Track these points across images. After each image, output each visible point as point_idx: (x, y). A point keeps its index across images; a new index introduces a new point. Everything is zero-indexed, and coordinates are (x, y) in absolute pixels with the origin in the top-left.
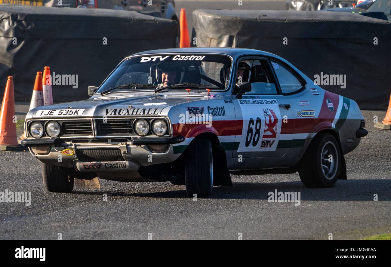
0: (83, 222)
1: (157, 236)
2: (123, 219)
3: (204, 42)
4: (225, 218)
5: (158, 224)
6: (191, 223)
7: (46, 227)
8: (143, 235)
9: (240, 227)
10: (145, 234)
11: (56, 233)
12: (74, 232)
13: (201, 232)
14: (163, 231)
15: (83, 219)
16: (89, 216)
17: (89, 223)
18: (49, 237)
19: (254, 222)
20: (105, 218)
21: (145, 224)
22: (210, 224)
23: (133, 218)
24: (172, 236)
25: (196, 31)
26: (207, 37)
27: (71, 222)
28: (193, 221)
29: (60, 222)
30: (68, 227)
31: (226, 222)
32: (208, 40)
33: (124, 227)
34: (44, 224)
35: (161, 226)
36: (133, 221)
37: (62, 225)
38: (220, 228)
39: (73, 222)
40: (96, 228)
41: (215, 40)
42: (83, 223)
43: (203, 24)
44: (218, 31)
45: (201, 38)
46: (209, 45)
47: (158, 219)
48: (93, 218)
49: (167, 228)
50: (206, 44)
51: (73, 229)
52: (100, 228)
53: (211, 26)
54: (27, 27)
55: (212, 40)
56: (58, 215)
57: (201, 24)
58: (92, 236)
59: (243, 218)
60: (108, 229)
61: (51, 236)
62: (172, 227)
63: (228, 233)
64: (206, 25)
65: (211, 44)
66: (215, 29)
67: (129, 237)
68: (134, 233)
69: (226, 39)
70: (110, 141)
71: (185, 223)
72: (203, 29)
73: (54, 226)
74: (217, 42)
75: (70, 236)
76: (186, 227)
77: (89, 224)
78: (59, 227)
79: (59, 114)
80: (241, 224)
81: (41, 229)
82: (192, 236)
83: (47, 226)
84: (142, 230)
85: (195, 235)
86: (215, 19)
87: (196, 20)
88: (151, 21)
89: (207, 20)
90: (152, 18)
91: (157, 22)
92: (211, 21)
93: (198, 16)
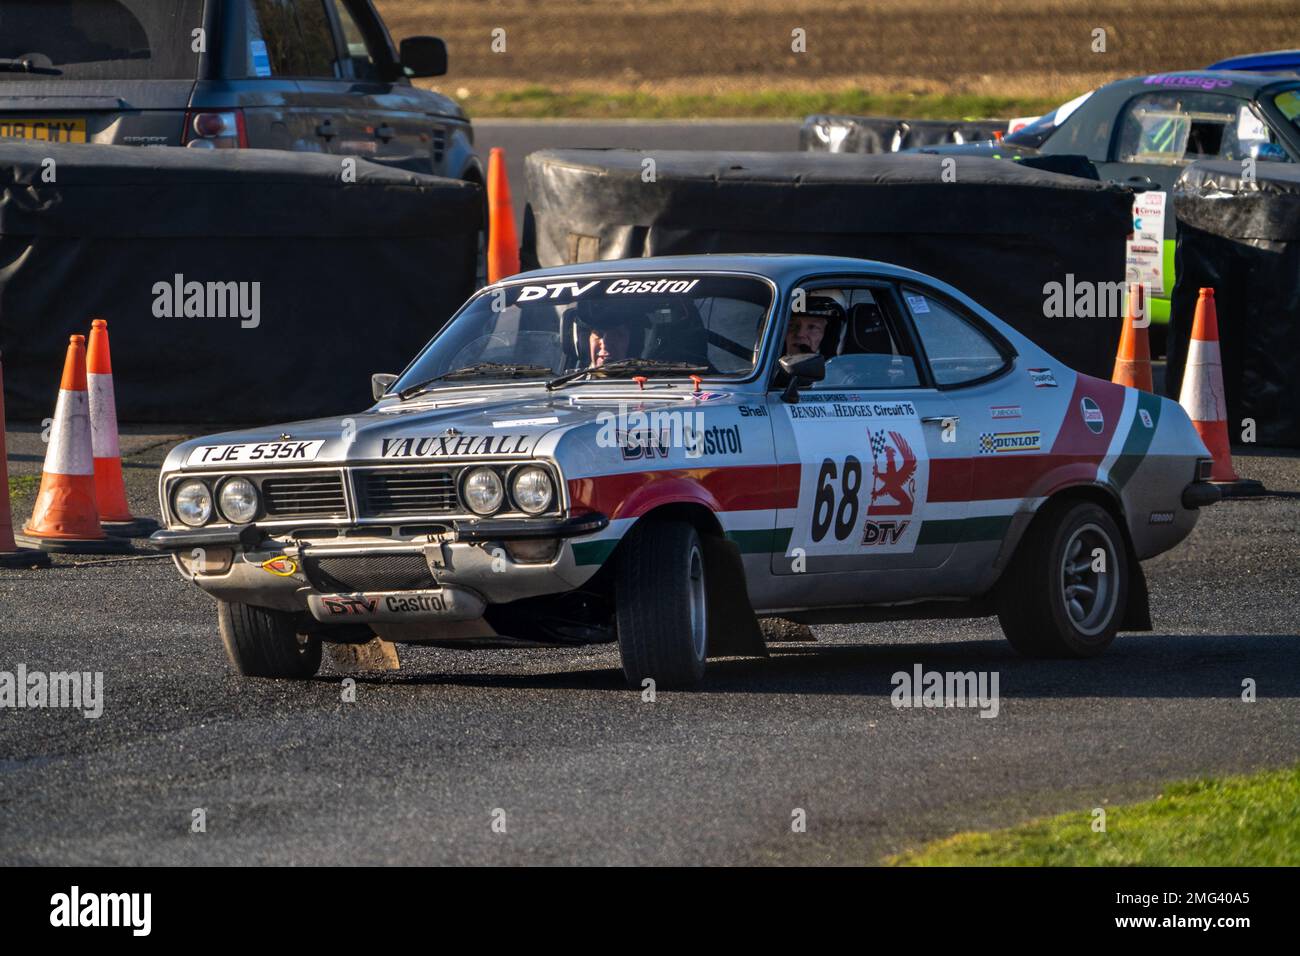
0: (208, 776)
1: (425, 815)
2: (323, 765)
3: (558, 246)
4: (623, 763)
5: (427, 781)
6: (524, 777)
7: (100, 790)
8: (383, 812)
9: (667, 790)
10: (387, 810)
11: (128, 808)
12: (181, 804)
13: (552, 804)
14: (442, 803)
15: (208, 767)
16: (223, 759)
17: (226, 778)
18: (107, 819)
19: (708, 775)
20: (272, 764)
21: (388, 780)
22: (578, 780)
23: (353, 764)
24: (467, 817)
25: (535, 213)
26: (568, 231)
27: (171, 774)
28: (528, 771)
29: (140, 775)
30: (164, 789)
31: (628, 774)
32: (571, 240)
33: (326, 789)
34: (94, 781)
35: (435, 788)
36: (354, 773)
37: (145, 783)
38: (609, 791)
39: (177, 776)
40: (244, 793)
41: (592, 241)
42: (206, 780)
43: (557, 193)
44: (600, 214)
45: (551, 235)
46: (573, 254)
47: (426, 766)
48: (236, 762)
49: (452, 793)
50: (565, 252)
51: (177, 796)
52: (255, 793)
53: (580, 200)
54: (40, 204)
55: (584, 240)
56: (132, 756)
57: (551, 195)
58: (232, 816)
59: (676, 762)
60: (279, 797)
61: (113, 817)
62: (467, 788)
63: (633, 805)
64: (563, 197)
65: (580, 250)
66: (591, 207)
67: (341, 820)
68: (355, 807)
69: (622, 236)
70: (396, 531)
71: (507, 779)
72: (555, 207)
73: (122, 786)
74: (597, 246)
75: (168, 818)
76: (509, 789)
77: (224, 782)
78: (137, 789)
79: (252, 458)
80: (670, 780)
81: (84, 796)
82: (528, 815)
83: (103, 787)
84: (380, 797)
85: (536, 811)
86: (591, 179)
87: (536, 182)
88: (403, 183)
89: (568, 180)
90: (408, 175)
91: (422, 189)
92: (578, 185)
93: (541, 170)
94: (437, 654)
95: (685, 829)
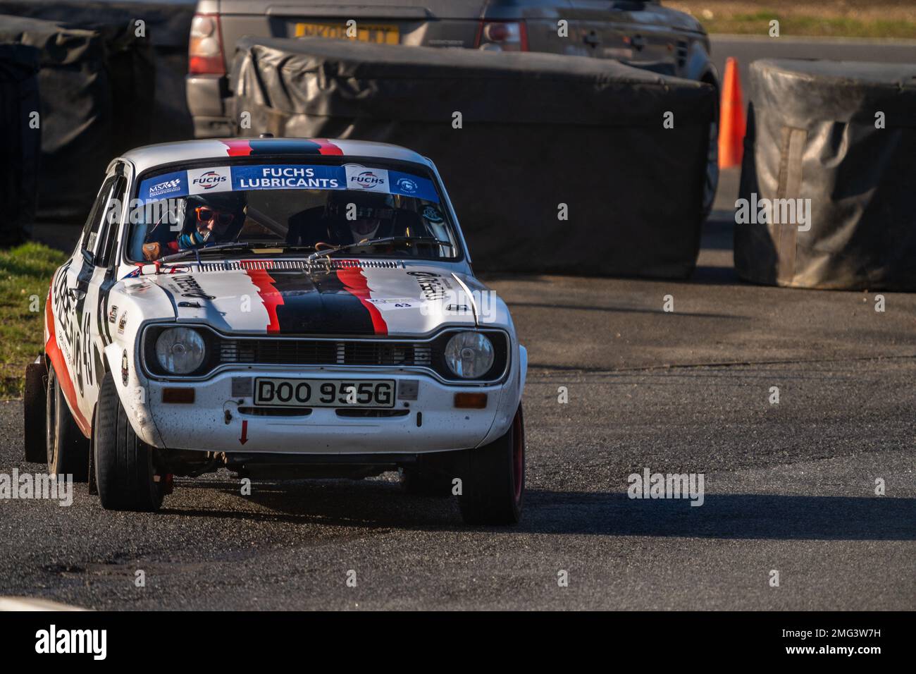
0: (478, 553)
1: (649, 588)
2: (571, 546)
3: (774, 136)
4: (810, 550)
5: (653, 561)
6: (730, 560)
7: (390, 563)
8: (616, 586)
9: (843, 572)
10: (620, 583)
11: (411, 577)
12: (454, 575)
13: (751, 581)
14: (664, 578)
15: (478, 546)
16: (490, 540)
17: (492, 555)
18: (395, 586)
19: (876, 561)
20: (529, 545)
21: (621, 560)
22: (773, 562)
23: (595, 546)
24: (683, 590)
26: (782, 124)
27: (447, 551)
28: (734, 555)
29: (423, 552)
30: (442, 563)
31: (813, 559)
32: (784, 132)
33: (572, 566)
34: (385, 556)
35: (659, 567)
36: (595, 554)
37: (427, 558)
38: (798, 572)
39: (452, 553)
40: (506, 568)
41: (801, 133)
42: (476, 556)
43: (774, 93)
44: (808, 111)
45: (769, 127)
46: (785, 143)
47: (652, 549)
48: (501, 543)
49: (673, 570)
50: (779, 141)
51: (452, 568)
52: (514, 567)
53: (792, 100)
54: (359, 93)
55: (794, 132)
56: (418, 537)
57: (769, 95)
58: (495, 586)
59: (852, 550)
60: (534, 571)
61: (399, 585)
62: (685, 567)
63: (816, 584)
64: (779, 97)
65: (791, 140)
66: (801, 105)
67: (583, 591)
68: (594, 581)
69: (825, 129)
71: (716, 560)
72: (772, 104)
73: (408, 560)
74: (805, 137)
75: (443, 586)
76: (717, 569)
77: (490, 559)
78: (420, 562)
80: (847, 564)
81: (377, 567)
82: (732, 590)
83: (392, 561)
84: (614, 573)
85: (738, 587)
86: (801, 83)
87: (759, 84)
88: (651, 83)
89: (783, 85)
90: (656, 77)
91: (667, 88)
92: (791, 88)
93: (762, 73)
94: (666, 460)
95: (856, 603)
